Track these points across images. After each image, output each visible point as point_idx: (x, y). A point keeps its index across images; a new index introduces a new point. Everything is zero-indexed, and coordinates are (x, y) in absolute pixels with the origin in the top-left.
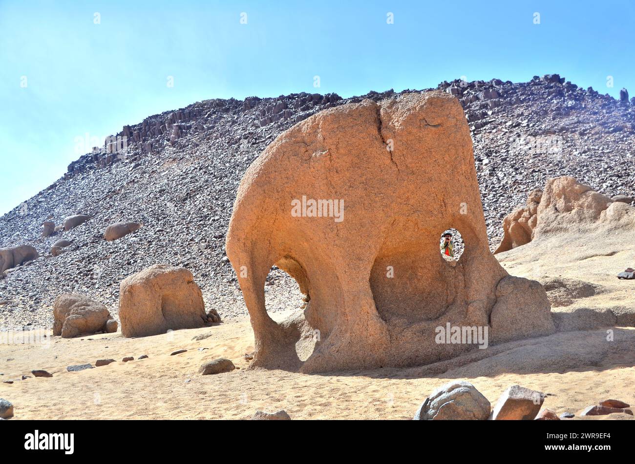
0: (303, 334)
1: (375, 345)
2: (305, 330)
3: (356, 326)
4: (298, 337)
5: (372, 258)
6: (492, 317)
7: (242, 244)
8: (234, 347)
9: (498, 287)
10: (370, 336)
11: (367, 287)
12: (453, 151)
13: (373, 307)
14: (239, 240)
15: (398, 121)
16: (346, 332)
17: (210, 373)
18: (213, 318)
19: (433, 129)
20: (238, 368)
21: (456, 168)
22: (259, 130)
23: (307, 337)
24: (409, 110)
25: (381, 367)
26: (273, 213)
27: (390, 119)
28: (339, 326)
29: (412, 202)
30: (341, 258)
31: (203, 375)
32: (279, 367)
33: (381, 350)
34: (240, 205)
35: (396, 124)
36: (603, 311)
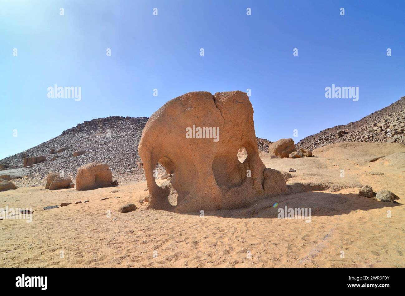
0: (171, 192)
1: (216, 198)
2: (172, 190)
3: (205, 189)
4: (169, 193)
5: (213, 157)
6: (264, 185)
7: (148, 148)
8: (132, 197)
9: (265, 172)
10: (213, 194)
11: (211, 170)
12: (247, 114)
13: (214, 180)
14: (146, 146)
15: (223, 99)
16: (200, 192)
17: (125, 211)
18: (115, 183)
19: (239, 104)
20: (138, 208)
21: (248, 121)
22: (130, 126)
23: (173, 193)
24: (228, 95)
25: (219, 210)
26: (165, 134)
27: (220, 99)
28: (195, 188)
29: (230, 133)
30: (198, 157)
31: (121, 213)
32: (161, 209)
33: (219, 201)
34: (148, 130)
35: (223, 101)
36: (306, 184)
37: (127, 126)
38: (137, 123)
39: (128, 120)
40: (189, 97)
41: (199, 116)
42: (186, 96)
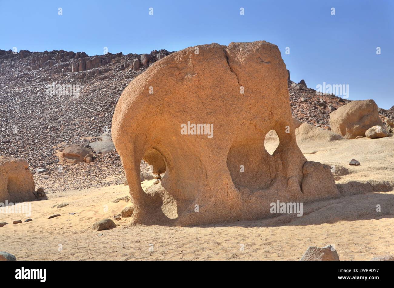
0: (165, 201)
1: (233, 206)
2: (166, 198)
3: (219, 193)
4: (161, 203)
5: (229, 147)
6: (303, 187)
7: (129, 137)
9: (305, 168)
10: (230, 200)
11: (226, 167)
12: (278, 80)
13: (231, 180)
14: (127, 134)
15: (241, 58)
16: (210, 197)
17: (103, 229)
18: (41, 194)
19: (266, 64)
20: (119, 225)
21: (279, 90)
22: (31, 72)
23: (168, 203)
24: (248, 51)
25: (238, 221)
27: (235, 56)
28: (203, 193)
29: (253, 111)
30: (207, 148)
31: (98, 231)
32: (154, 224)
33: (238, 209)
35: (240, 60)
36: (365, 183)
37: (25, 71)
38: (47, 64)
39: (25, 57)
40: (188, 56)
41: (205, 87)
42: (184, 55)
